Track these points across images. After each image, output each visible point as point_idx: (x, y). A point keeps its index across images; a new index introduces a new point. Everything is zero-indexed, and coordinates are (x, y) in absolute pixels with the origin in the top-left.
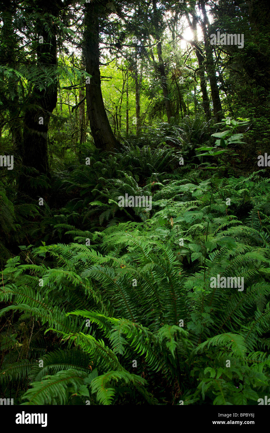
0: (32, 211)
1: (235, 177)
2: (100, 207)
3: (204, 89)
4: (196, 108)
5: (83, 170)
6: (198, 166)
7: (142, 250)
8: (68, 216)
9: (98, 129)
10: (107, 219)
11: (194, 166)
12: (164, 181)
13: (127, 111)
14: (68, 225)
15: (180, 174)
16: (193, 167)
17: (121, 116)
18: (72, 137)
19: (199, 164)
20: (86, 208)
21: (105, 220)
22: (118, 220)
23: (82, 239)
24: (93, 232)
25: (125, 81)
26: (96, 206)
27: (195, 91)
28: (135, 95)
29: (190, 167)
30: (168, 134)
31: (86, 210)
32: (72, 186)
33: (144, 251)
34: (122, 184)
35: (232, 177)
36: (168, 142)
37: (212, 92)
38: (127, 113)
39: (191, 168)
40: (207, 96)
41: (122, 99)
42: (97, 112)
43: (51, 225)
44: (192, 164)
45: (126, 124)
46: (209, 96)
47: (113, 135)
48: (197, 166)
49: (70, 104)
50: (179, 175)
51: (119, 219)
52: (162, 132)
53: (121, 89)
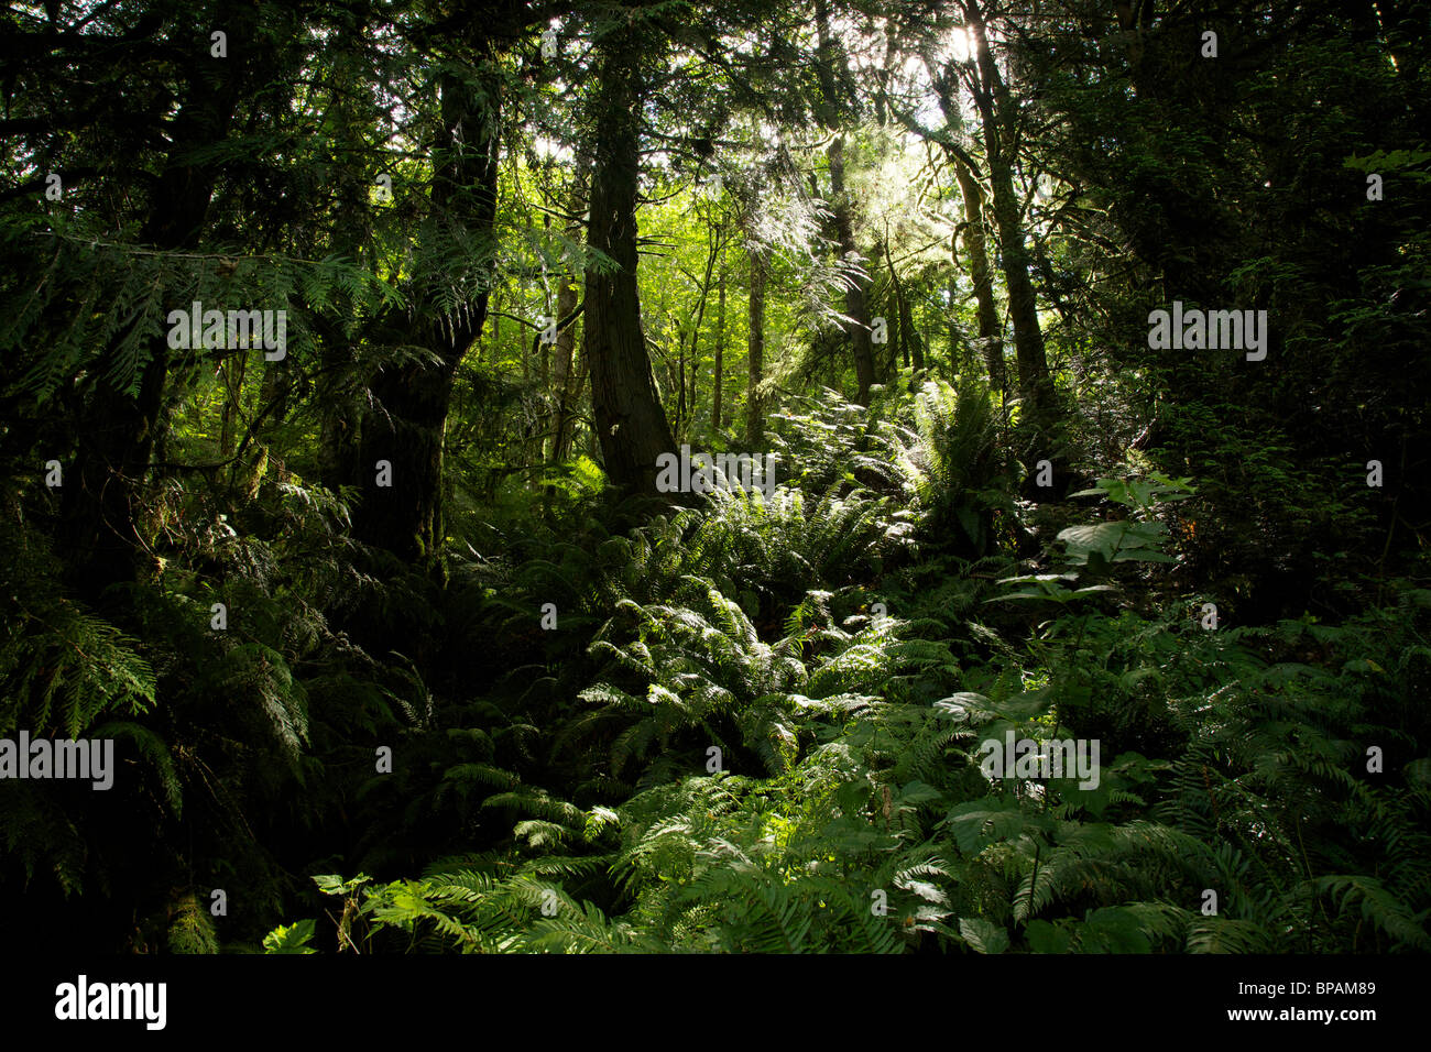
0: (369, 711)
1: (1103, 611)
2: (616, 709)
3: (982, 288)
4: (953, 349)
5: (558, 562)
6: (969, 568)
7: (779, 928)
8: (496, 732)
9: (620, 415)
10: (640, 755)
11: (955, 565)
12: (851, 619)
13: (720, 348)
14: (492, 770)
15: (905, 593)
16: (952, 569)
17: (695, 367)
18: (527, 436)
19: (972, 562)
20: (562, 705)
21: (631, 759)
22: (680, 761)
23: (544, 829)
24: (586, 804)
25: (717, 250)
26: (602, 704)
27: (952, 294)
28: (747, 298)
29: (942, 568)
30: (863, 445)
31: (566, 711)
32: (515, 617)
33: (787, 932)
34: (700, 629)
35: (1092, 612)
36: (864, 476)
37: (1012, 300)
38: (719, 358)
39: (942, 572)
40: (994, 315)
41: (701, 310)
42: (621, 358)
43: (434, 764)
44: (950, 558)
45: (711, 392)
46: (1003, 313)
47: (669, 436)
48: (964, 566)
49: (527, 318)
50: (902, 597)
51: (681, 756)
52: (843, 440)
53: (700, 277)
